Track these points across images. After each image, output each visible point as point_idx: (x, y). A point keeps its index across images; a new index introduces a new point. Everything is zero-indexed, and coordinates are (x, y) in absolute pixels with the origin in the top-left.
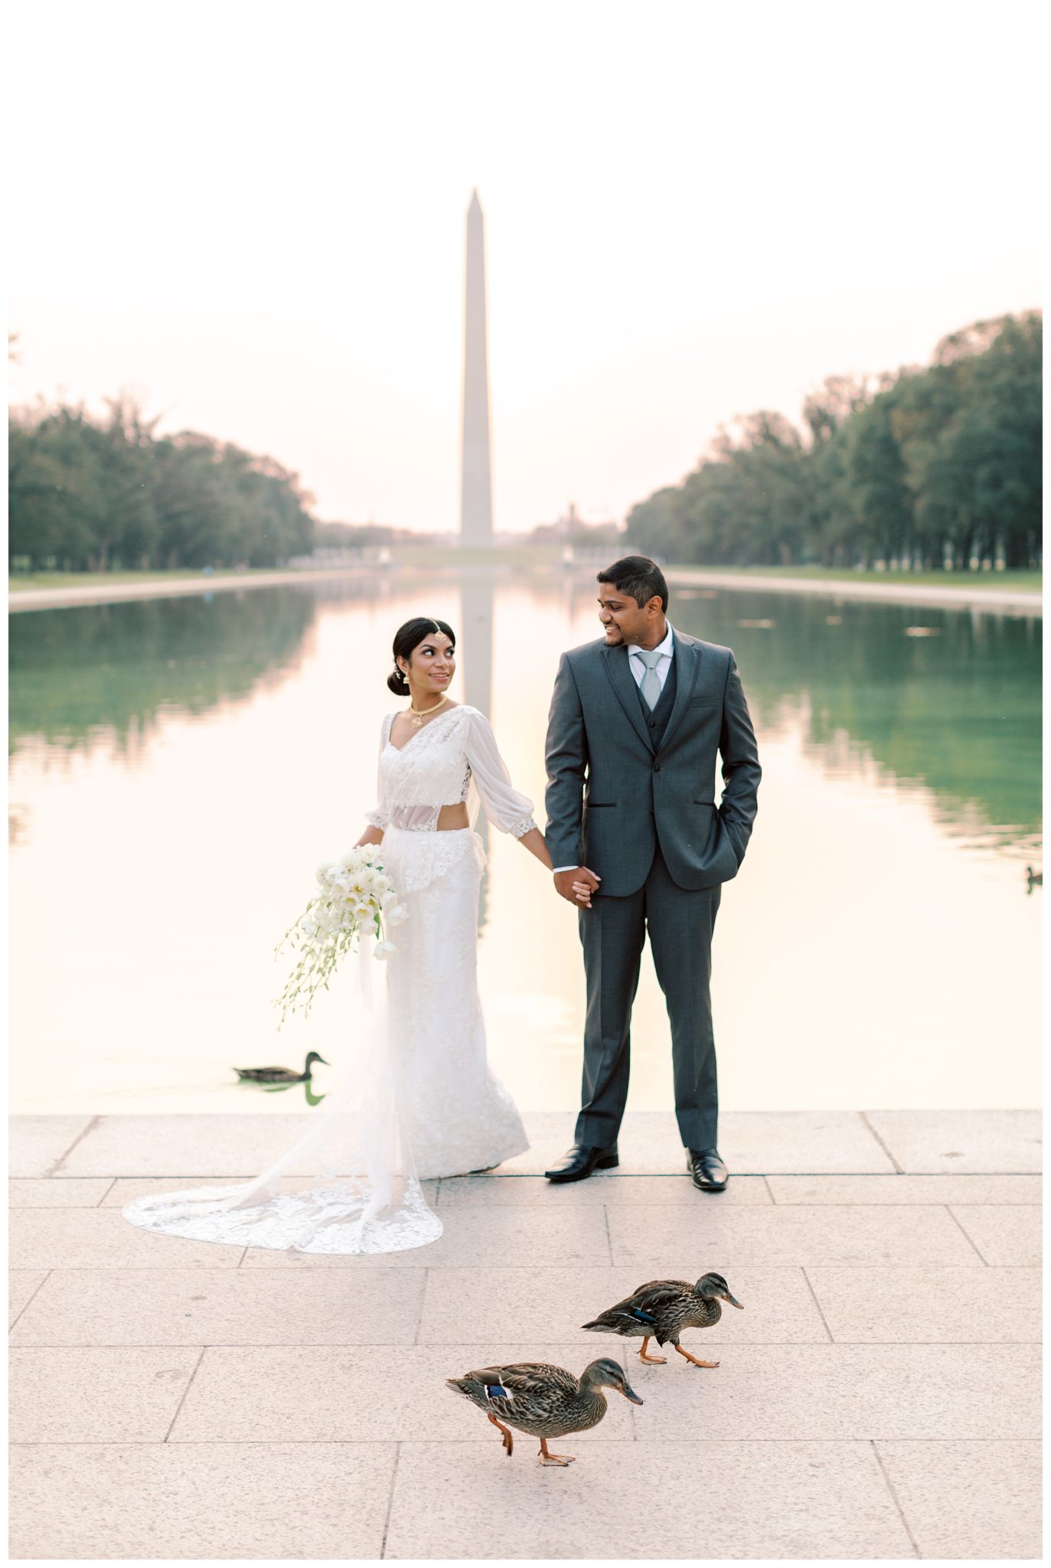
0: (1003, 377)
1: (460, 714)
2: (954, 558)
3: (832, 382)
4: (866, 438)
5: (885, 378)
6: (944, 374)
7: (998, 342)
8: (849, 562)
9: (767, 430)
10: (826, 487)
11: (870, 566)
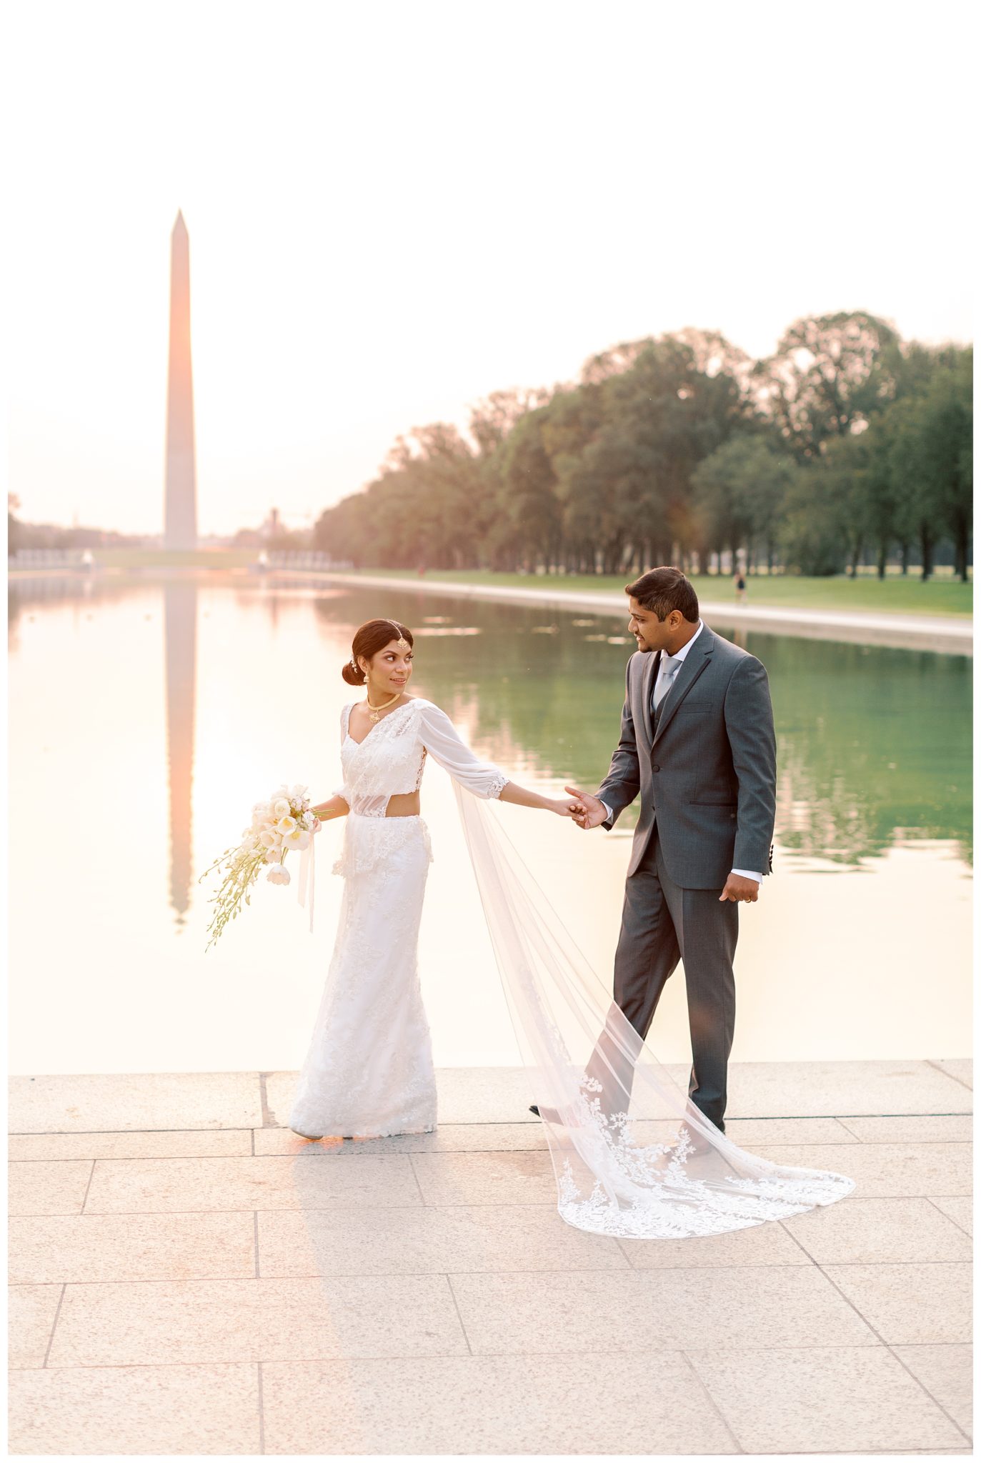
0: (641, 396)
1: (411, 710)
2: (604, 565)
3: (498, 397)
4: (521, 451)
5: (542, 395)
6: (590, 391)
7: (638, 363)
8: (512, 569)
9: (441, 441)
10: (491, 496)
11: (532, 570)
